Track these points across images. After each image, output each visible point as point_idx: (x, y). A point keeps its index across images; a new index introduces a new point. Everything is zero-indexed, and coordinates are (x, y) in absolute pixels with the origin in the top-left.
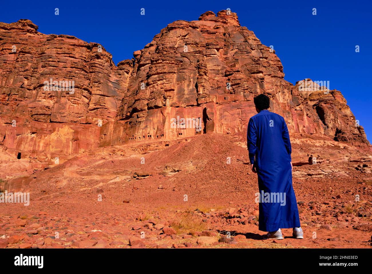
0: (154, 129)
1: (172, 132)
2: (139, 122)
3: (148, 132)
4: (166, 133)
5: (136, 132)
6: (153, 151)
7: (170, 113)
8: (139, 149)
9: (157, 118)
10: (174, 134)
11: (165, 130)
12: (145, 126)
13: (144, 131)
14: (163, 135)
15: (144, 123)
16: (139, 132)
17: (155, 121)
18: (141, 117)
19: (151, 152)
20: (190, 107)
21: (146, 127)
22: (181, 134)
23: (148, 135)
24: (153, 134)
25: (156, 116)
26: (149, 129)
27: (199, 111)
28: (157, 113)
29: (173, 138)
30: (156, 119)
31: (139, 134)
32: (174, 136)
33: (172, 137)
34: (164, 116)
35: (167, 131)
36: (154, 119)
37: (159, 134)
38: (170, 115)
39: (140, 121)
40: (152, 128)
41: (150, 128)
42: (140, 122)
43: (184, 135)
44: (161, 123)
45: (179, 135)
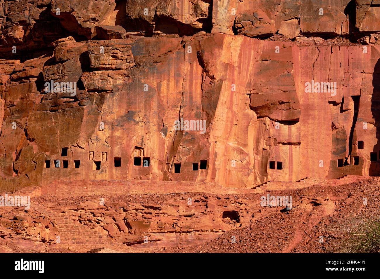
0: (165, 131)
1: (241, 152)
2: (95, 90)
3: (135, 142)
4: (216, 154)
5: (83, 135)
6: (174, 235)
7: (236, 65)
8: (109, 220)
9: (177, 82)
10: (248, 163)
11: (212, 140)
12: (123, 111)
13: (117, 134)
14: (204, 165)
15: (120, 100)
16: (97, 139)
17: (171, 97)
18: (105, 69)
19: (164, 239)
20: (319, 40)
21: (129, 116)
22: (280, 166)
23: (137, 154)
24: (156, 155)
25: (172, 74)
26: (140, 130)
27: (356, 64)
28: (179, 60)
29: (245, 179)
30: (172, 84)
31: (95, 146)
32: (245, 169)
33: (240, 174)
34: (213, 78)
35: (220, 148)
36: (164, 84)
37: (184, 159)
38: (236, 72)
39: (99, 84)
40: (153, 127)
41: (146, 123)
42: (101, 91)
43: (291, 171)
44: (197, 108)
45: (269, 170)
